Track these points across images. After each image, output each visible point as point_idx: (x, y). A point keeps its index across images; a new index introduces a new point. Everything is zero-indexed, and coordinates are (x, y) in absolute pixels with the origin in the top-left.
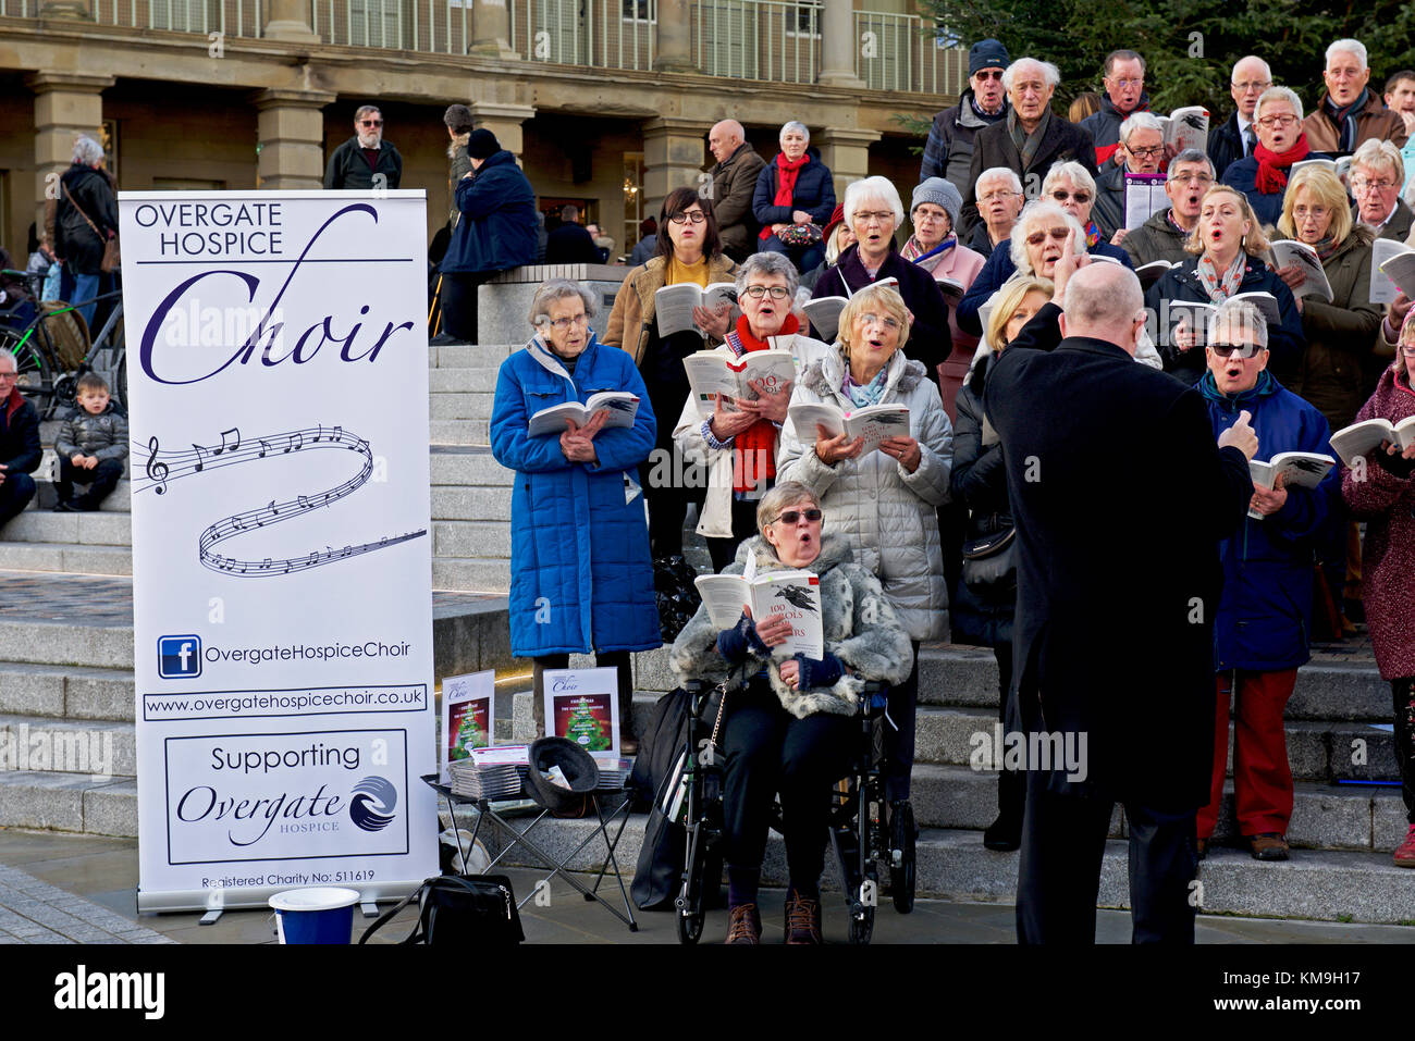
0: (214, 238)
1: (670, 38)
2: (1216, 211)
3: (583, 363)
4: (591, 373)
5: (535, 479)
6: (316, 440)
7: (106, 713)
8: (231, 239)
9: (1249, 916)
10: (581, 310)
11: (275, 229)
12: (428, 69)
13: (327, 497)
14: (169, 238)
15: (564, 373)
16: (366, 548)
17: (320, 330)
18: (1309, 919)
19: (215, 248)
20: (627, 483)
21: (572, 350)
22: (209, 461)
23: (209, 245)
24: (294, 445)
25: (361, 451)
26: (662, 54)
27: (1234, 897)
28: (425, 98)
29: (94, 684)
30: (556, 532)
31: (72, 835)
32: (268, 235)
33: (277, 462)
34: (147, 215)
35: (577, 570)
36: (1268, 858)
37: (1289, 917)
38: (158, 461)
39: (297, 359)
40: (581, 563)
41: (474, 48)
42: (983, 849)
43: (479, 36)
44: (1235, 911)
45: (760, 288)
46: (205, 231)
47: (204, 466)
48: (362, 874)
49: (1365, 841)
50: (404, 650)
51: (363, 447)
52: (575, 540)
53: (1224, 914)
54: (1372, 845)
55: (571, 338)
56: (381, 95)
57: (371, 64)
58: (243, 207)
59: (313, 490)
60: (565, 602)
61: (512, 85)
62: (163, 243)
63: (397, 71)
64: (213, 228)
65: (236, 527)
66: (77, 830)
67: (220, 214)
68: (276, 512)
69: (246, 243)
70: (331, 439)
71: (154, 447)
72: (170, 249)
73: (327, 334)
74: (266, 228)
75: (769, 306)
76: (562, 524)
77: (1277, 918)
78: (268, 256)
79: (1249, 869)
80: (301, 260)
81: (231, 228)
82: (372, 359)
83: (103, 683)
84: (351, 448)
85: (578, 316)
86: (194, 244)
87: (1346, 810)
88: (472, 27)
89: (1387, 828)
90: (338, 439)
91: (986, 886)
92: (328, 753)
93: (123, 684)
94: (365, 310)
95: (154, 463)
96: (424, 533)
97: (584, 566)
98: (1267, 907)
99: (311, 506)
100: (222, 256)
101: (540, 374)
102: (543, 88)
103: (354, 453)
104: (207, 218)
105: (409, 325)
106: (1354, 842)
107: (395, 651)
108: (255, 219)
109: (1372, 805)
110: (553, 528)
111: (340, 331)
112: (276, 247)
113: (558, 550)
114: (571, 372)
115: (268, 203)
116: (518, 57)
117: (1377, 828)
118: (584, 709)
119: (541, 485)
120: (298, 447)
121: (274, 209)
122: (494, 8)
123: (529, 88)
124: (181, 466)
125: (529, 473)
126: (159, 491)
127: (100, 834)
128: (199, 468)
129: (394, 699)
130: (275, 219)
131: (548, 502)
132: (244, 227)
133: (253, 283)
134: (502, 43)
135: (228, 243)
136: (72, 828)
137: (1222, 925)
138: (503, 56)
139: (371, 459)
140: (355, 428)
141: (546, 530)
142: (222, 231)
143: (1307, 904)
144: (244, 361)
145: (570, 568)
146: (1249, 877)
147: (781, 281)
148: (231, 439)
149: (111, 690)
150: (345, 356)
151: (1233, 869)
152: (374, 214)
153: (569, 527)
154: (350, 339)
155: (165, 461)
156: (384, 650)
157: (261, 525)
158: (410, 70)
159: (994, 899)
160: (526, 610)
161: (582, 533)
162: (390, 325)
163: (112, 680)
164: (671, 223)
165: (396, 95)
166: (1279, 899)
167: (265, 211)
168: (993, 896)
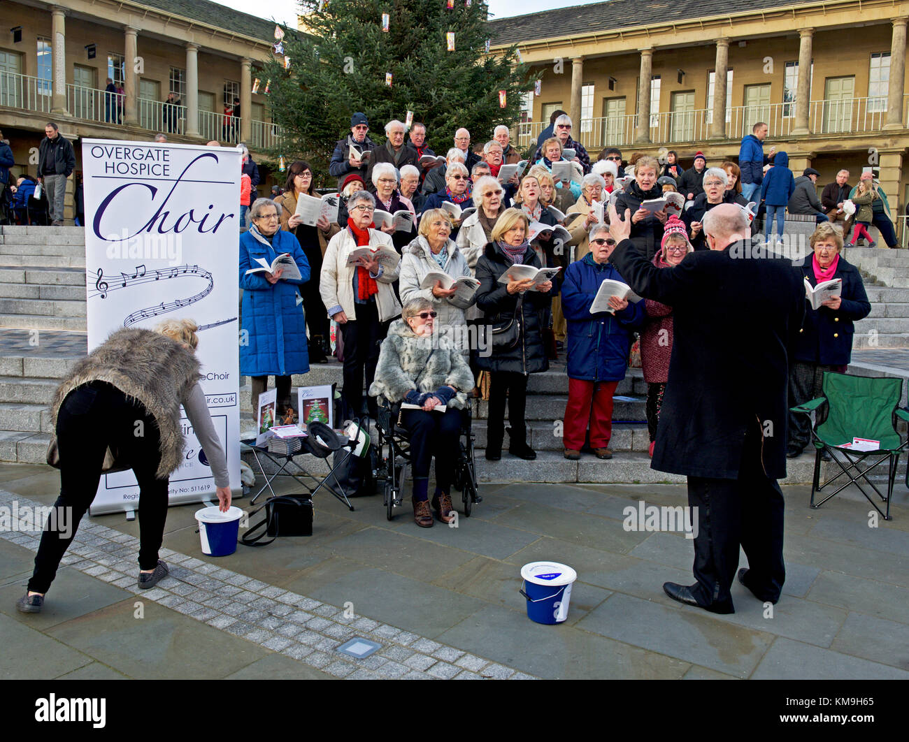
0: (134, 166)
1: (129, 114)
2: (531, 185)
3: (276, 239)
4: (279, 244)
5: (255, 294)
6: (185, 272)
7: (11, 399)
8: (143, 167)
9: (598, 483)
10: (275, 212)
11: (166, 163)
12: (35, 117)
13: (190, 300)
14: (110, 164)
15: (268, 244)
16: (209, 326)
17: (188, 216)
18: (622, 483)
19: (134, 171)
20: (297, 296)
21: (271, 230)
22: (129, 281)
23: (131, 169)
24: (174, 274)
25: (207, 278)
26: (127, 119)
27: (592, 475)
28: (33, 128)
29: (5, 385)
30: (266, 318)
31: (10, 463)
32: (162, 166)
33: (164, 282)
34: (98, 152)
35: (276, 337)
36: (606, 458)
37: (614, 483)
38: (103, 281)
39: (176, 230)
40: (278, 333)
41: (53, 111)
42: (484, 459)
43: (55, 107)
44: (592, 481)
45: (362, 207)
46: (129, 162)
47: (127, 284)
48: (204, 487)
49: (629, 447)
50: (226, 376)
51: (208, 276)
52: (275, 322)
53: (587, 483)
54: (632, 449)
55: (271, 224)
56: (15, 126)
57: (11, 114)
58: (150, 151)
59: (183, 297)
60: (271, 351)
61: (69, 127)
62: (107, 167)
63: (22, 117)
64: (133, 161)
65: (143, 316)
66: (13, 460)
67: (137, 154)
68: (164, 308)
69: (150, 169)
70: (192, 271)
71: (100, 274)
72: (110, 170)
73: (192, 218)
74: (161, 162)
75: (368, 215)
76: (269, 315)
77: (609, 483)
78: (162, 177)
79: (599, 464)
80: (179, 180)
81: (143, 161)
82: (214, 232)
83: (10, 385)
84: (202, 276)
85: (274, 215)
86: (123, 168)
87: (622, 435)
88: (52, 103)
89: (638, 442)
90: (196, 272)
91: (487, 475)
92: (188, 428)
93: (20, 385)
94: (211, 207)
95: (100, 282)
96: (236, 319)
97: (280, 335)
98: (605, 479)
99: (182, 305)
100: (138, 175)
101: (255, 244)
102: (80, 128)
103: (204, 279)
104: (130, 155)
105: (232, 216)
106: (625, 448)
107: (222, 377)
108: (156, 157)
109: (633, 433)
110: (264, 317)
111: (198, 217)
112: (166, 172)
113: (267, 327)
114: (271, 243)
115: (163, 150)
116: (71, 116)
117: (634, 442)
118: (316, 405)
119: (258, 297)
120: (176, 275)
121: (166, 153)
122: (61, 96)
123: (76, 128)
124: (116, 284)
125: (252, 290)
126: (103, 297)
127: (27, 463)
128: (124, 285)
129: (221, 400)
130: (166, 158)
131: (261, 305)
132: (150, 161)
133: (154, 190)
134: (65, 110)
135: (141, 169)
136: (10, 460)
137: (587, 487)
138: (65, 115)
139: (212, 282)
140: (204, 266)
141: (260, 317)
142: (139, 162)
143: (622, 477)
144: (149, 230)
145: (273, 335)
146: (599, 467)
147: (371, 204)
148: (141, 270)
149: (14, 388)
150: (200, 230)
151: (592, 464)
152: (217, 159)
153: (272, 317)
154: (203, 221)
155: (105, 281)
156: (217, 377)
157: (156, 314)
158: (27, 117)
159: (490, 481)
160: (250, 355)
161: (279, 320)
162: (223, 215)
163: (14, 384)
164: (297, 177)
165: (22, 127)
166: (610, 476)
167: (161, 153)
168: (489, 480)
